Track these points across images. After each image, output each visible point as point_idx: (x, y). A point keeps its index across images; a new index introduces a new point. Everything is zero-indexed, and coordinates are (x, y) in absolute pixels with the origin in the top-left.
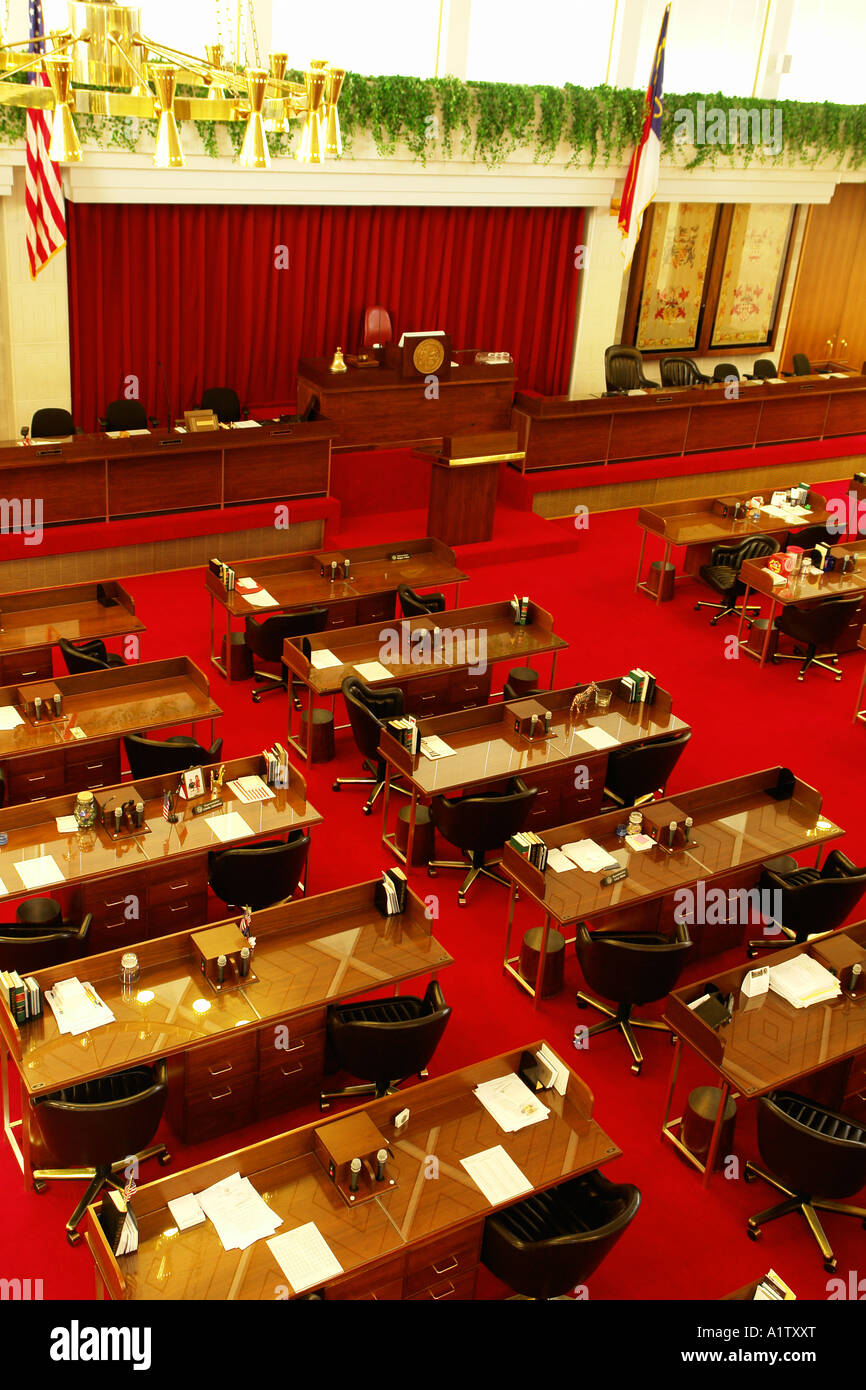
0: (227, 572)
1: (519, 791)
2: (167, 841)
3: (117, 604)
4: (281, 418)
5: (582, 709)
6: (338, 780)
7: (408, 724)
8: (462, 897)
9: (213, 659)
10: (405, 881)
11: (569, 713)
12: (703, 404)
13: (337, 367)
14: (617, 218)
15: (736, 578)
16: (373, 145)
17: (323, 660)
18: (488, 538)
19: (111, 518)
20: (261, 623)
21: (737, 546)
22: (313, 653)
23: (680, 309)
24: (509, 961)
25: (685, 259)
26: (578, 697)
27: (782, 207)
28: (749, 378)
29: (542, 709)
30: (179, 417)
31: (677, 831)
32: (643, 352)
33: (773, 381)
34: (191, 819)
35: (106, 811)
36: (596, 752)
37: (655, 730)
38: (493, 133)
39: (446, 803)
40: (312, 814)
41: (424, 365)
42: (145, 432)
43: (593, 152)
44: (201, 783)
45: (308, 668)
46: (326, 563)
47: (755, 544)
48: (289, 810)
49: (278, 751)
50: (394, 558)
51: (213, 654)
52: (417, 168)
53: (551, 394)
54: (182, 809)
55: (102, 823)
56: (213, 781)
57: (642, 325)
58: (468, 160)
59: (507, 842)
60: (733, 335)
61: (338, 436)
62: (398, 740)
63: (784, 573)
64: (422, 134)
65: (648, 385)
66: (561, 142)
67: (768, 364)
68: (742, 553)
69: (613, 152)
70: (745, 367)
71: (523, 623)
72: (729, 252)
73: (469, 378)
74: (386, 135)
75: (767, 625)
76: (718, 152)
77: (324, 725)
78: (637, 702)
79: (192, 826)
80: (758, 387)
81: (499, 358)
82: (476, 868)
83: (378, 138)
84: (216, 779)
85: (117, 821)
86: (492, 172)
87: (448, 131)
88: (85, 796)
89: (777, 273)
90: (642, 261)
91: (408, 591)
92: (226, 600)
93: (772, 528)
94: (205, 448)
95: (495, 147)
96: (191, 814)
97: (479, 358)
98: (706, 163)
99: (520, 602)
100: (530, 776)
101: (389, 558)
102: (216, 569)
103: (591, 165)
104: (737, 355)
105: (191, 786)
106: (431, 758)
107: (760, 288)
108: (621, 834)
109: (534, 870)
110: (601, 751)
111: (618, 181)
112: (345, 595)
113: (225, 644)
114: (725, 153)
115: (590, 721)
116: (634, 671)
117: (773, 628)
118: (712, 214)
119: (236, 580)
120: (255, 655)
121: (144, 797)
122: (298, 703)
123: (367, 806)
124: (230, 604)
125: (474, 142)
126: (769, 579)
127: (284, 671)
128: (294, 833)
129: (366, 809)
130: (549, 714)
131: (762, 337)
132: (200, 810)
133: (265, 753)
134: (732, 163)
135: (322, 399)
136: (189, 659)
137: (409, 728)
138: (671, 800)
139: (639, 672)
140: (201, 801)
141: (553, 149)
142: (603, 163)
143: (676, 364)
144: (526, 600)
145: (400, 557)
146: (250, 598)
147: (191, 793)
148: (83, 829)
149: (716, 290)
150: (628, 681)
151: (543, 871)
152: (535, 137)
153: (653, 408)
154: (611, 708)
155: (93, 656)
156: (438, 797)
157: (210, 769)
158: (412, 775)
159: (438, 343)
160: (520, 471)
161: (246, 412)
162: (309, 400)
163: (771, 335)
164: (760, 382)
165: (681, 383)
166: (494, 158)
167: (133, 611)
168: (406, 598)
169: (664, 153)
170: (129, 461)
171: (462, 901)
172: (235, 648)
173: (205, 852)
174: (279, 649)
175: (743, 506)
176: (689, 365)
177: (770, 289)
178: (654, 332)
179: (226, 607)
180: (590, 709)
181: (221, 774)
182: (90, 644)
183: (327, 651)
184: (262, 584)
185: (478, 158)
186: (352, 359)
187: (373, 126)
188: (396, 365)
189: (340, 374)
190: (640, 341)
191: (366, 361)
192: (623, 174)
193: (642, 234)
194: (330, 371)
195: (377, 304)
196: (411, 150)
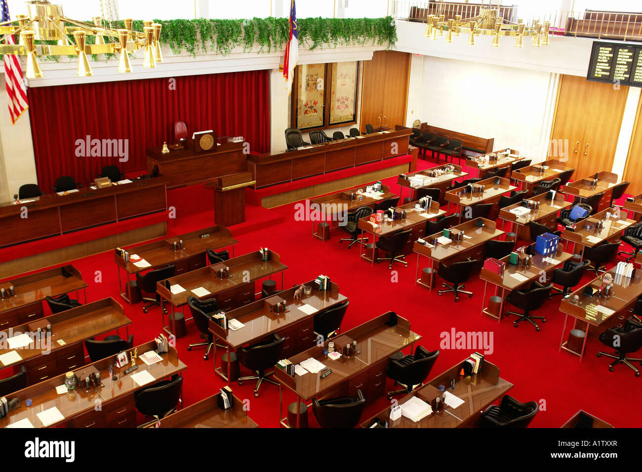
0: (125, 253)
1: (277, 340)
2: (113, 389)
3: (72, 276)
4: (140, 177)
5: (299, 297)
6: (190, 345)
7: (221, 315)
8: (256, 393)
9: (122, 295)
10: (232, 392)
11: (294, 299)
12: (331, 150)
13: (165, 151)
14: (283, 73)
15: (357, 227)
16: (171, 50)
17: (177, 289)
18: (243, 221)
19: (63, 233)
20: (144, 276)
21: (354, 212)
22: (171, 287)
23: (314, 109)
24: (283, 420)
25: (314, 88)
26: (297, 292)
27: (352, 63)
28: (348, 137)
29: (281, 300)
30: (92, 182)
31: (350, 348)
32: (301, 130)
33: (358, 137)
34: (123, 376)
35: (81, 380)
36: (308, 316)
37: (333, 302)
38: (224, 41)
39: (244, 350)
40: (182, 365)
41: (205, 146)
42: (76, 190)
43: (269, 46)
44: (126, 358)
45: (170, 295)
46: (171, 243)
47: (362, 211)
48: (170, 364)
49: (162, 337)
50: (202, 236)
51: (121, 292)
52: (192, 59)
53: (263, 153)
54: (119, 372)
55: (80, 386)
56: (132, 357)
57: (299, 117)
58: (214, 53)
59: (276, 366)
60: (339, 118)
61: (169, 182)
62: (217, 323)
63: (377, 223)
64: (192, 44)
65: (306, 144)
66: (255, 43)
67: (355, 130)
68: (357, 215)
69: (278, 45)
70: (346, 132)
71: (266, 260)
72: (333, 83)
73: (226, 150)
74: (176, 46)
75: (373, 246)
76: (323, 42)
77: (180, 320)
78: (323, 290)
79: (124, 380)
80: (353, 140)
81: (238, 139)
82: (261, 378)
83: (173, 47)
84: (133, 355)
85: (87, 385)
86: (225, 58)
87: (204, 42)
88: (70, 374)
89: (354, 90)
90: (296, 91)
91: (211, 251)
92: (126, 267)
93: (368, 202)
94: (107, 195)
95: (226, 47)
96: (123, 374)
97: (230, 140)
98: (318, 47)
99: (264, 250)
100: (281, 332)
101: (200, 236)
102: (120, 253)
103: (269, 52)
104: (341, 127)
105: (122, 361)
106: (234, 330)
107: (348, 97)
108: (326, 353)
109: (289, 376)
110: (311, 315)
111: (281, 57)
112: (182, 257)
113: (127, 287)
114: (326, 43)
115: (303, 301)
116: (320, 276)
117: (376, 247)
118: (323, 68)
119: (129, 256)
120: (142, 290)
121: (99, 370)
122: (166, 310)
123: (206, 356)
124: (128, 268)
125: (216, 46)
126: (371, 226)
127: (158, 297)
128: (175, 376)
129: (205, 357)
130: (285, 302)
131: (351, 118)
132: (127, 372)
133: (156, 339)
134: (329, 46)
135: (160, 167)
136: (112, 298)
137: (222, 317)
138: (346, 334)
139: (322, 277)
140: (127, 367)
141: (252, 46)
142: (274, 50)
143: (316, 134)
144: (266, 249)
145: (205, 236)
146: (137, 264)
147: (122, 364)
148: (70, 391)
149: (329, 100)
150: (318, 281)
151: (293, 376)
152: (243, 41)
153: (310, 154)
154: (312, 294)
155: (63, 303)
156: (240, 347)
157: (130, 351)
158: (226, 339)
159: (210, 136)
160: (254, 189)
161: (124, 176)
162: (153, 168)
163: (355, 116)
164: (354, 138)
165: (319, 142)
166: (226, 52)
167: (80, 278)
168: (211, 255)
169: (300, 44)
170: (70, 205)
171: (257, 395)
172: (132, 288)
173: (133, 392)
174: (155, 287)
175: (355, 194)
176: (321, 133)
177: (352, 97)
178: (305, 120)
179: (126, 270)
180: (303, 296)
181: (136, 352)
182: (61, 297)
183: (178, 285)
184: (142, 256)
185: (219, 52)
186: (172, 146)
187: (170, 42)
188: (192, 147)
189: (167, 154)
190: (299, 125)
191: (178, 147)
192: (283, 54)
193: (294, 79)
194: (162, 153)
195: (180, 120)
196: (188, 51)
